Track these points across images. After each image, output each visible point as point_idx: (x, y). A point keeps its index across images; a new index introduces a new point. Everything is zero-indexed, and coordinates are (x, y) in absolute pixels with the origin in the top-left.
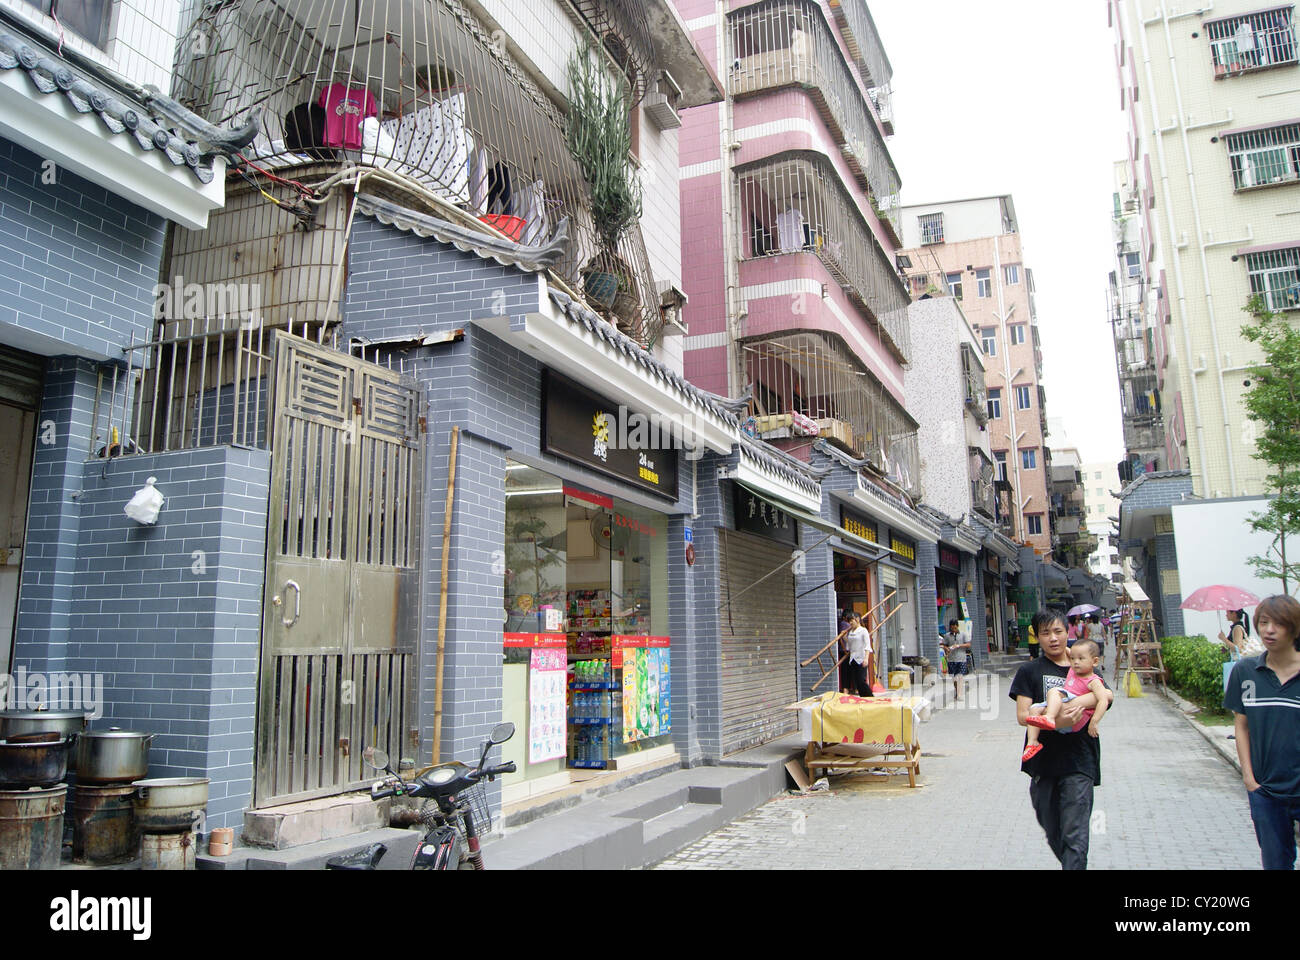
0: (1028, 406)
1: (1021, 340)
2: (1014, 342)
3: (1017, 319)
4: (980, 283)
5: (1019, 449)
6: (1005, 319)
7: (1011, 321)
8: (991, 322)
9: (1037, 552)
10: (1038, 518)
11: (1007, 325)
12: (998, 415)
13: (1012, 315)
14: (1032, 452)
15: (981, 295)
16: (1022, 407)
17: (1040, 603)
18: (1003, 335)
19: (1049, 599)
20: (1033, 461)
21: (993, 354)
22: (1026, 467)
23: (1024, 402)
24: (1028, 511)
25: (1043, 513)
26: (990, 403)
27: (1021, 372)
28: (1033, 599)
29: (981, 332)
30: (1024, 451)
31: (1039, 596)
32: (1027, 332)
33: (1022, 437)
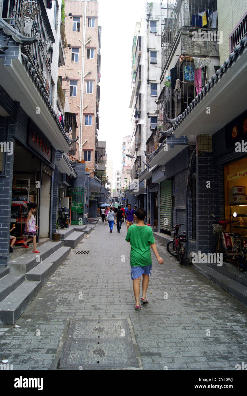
0: (91, 92)
1: (92, 57)
2: (88, 57)
3: (91, 45)
4: (75, 23)
5: (84, 114)
6: (85, 44)
7: (88, 46)
8: (78, 44)
9: (87, 170)
10: (89, 152)
11: (86, 47)
12: (75, 95)
13: (89, 43)
14: (90, 117)
15: (74, 30)
16: (88, 92)
17: (86, 198)
18: (83, 52)
19: (90, 197)
20: (90, 121)
21: (76, 61)
22: (86, 124)
23: (89, 90)
24: (85, 148)
25: (92, 150)
26: (71, 88)
27: (90, 73)
28: (82, 195)
29: (71, 49)
30: (86, 115)
31: (85, 195)
32: (95, 53)
33: (86, 108)
